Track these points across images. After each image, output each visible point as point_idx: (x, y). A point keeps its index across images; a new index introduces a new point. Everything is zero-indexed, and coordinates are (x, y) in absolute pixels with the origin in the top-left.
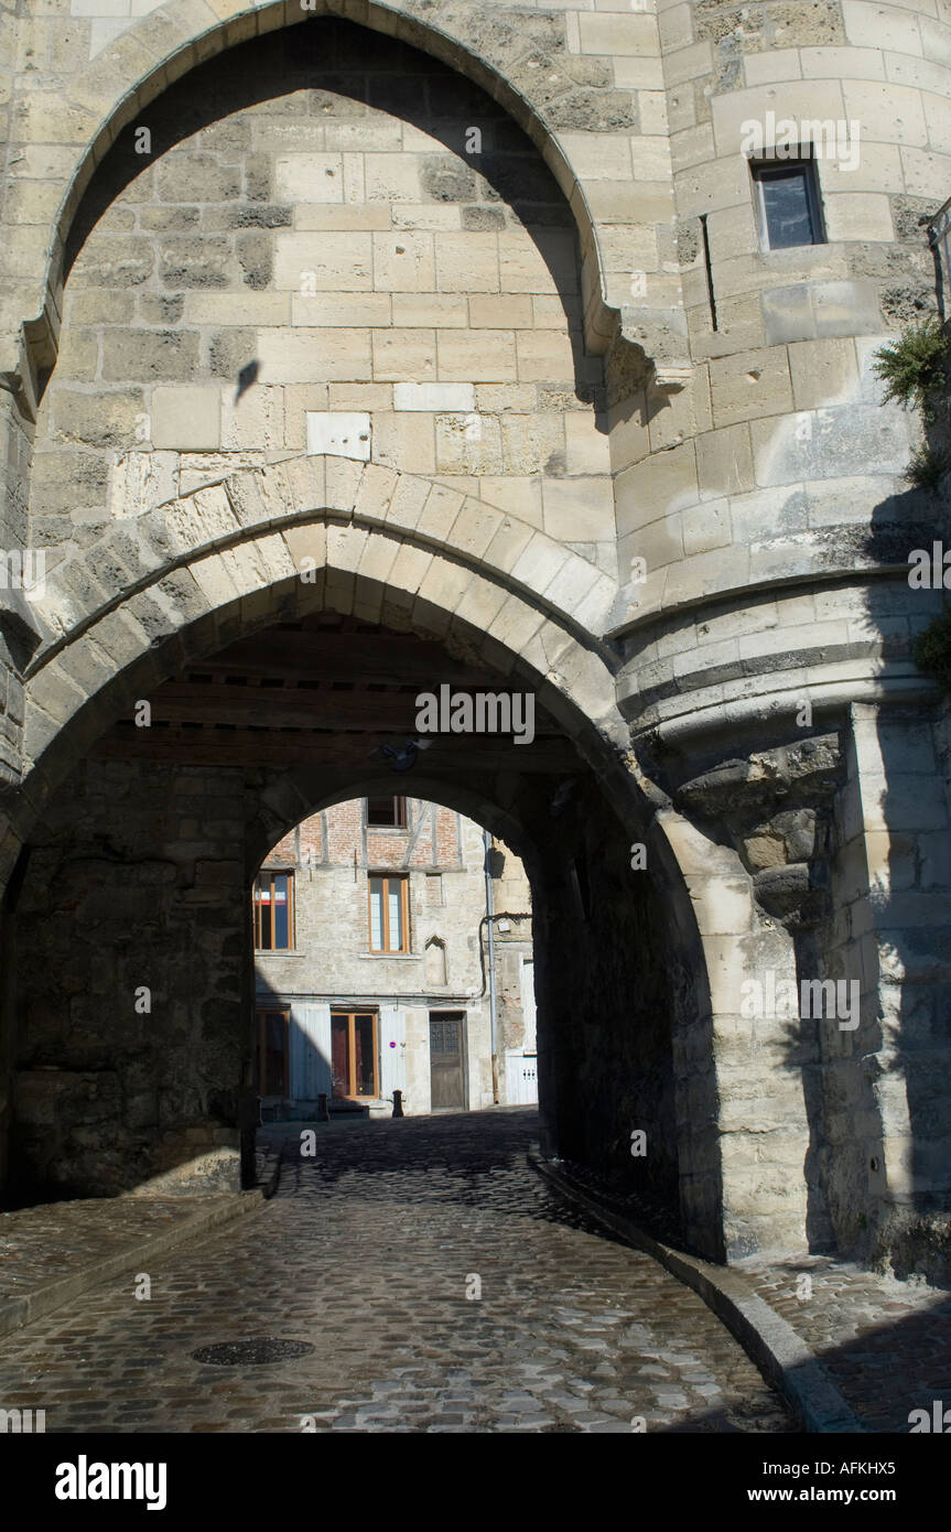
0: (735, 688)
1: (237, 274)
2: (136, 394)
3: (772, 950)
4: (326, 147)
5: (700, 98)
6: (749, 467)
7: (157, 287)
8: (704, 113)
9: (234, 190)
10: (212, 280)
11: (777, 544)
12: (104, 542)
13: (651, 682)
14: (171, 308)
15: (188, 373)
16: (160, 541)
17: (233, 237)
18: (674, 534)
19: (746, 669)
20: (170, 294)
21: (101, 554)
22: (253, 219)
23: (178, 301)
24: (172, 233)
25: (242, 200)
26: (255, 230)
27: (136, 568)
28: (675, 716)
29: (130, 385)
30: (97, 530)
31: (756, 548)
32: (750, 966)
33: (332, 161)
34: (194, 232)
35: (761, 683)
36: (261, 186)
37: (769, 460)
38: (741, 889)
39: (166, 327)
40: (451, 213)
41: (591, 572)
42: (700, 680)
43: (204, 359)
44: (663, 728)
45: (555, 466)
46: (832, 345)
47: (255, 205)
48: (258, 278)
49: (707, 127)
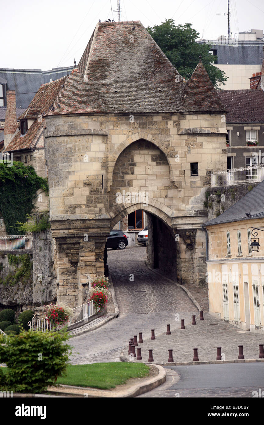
0: (185, 226)
1: (130, 172)
2: (120, 189)
3: (188, 251)
4: (140, 154)
5: (185, 154)
6: (188, 202)
7: (121, 174)
8: (185, 157)
9: (129, 161)
10: (127, 173)
11: (190, 211)
12: (117, 207)
13: (176, 223)
14: (123, 177)
15: (125, 186)
16: (123, 207)
17: (129, 167)
18: (180, 208)
19: (186, 224)
20: (123, 175)
21: (117, 208)
22: (131, 165)
23: (123, 176)
24: (122, 167)
25: (130, 162)
26: (132, 166)
27: (121, 210)
28: (179, 227)
29: (119, 187)
30: (116, 206)
31: (188, 211)
32: (186, 253)
33: (140, 156)
34: (125, 167)
35: (188, 226)
36: (133, 160)
37: (190, 201)
38: (185, 245)
39: (122, 180)
40: (155, 163)
41: (170, 209)
42: (182, 224)
43: (127, 184)
44: (178, 228)
45: (166, 196)
46: (198, 189)
47: (132, 163)
48: (133, 173)
49: (186, 158)
